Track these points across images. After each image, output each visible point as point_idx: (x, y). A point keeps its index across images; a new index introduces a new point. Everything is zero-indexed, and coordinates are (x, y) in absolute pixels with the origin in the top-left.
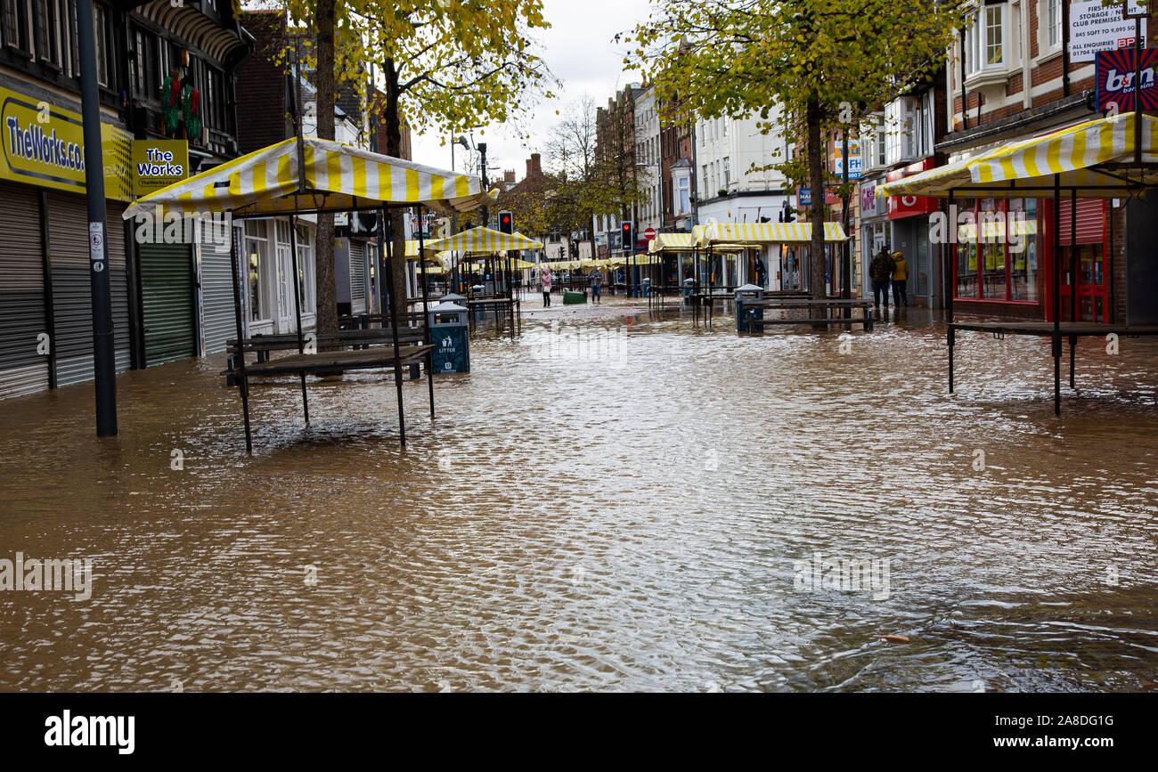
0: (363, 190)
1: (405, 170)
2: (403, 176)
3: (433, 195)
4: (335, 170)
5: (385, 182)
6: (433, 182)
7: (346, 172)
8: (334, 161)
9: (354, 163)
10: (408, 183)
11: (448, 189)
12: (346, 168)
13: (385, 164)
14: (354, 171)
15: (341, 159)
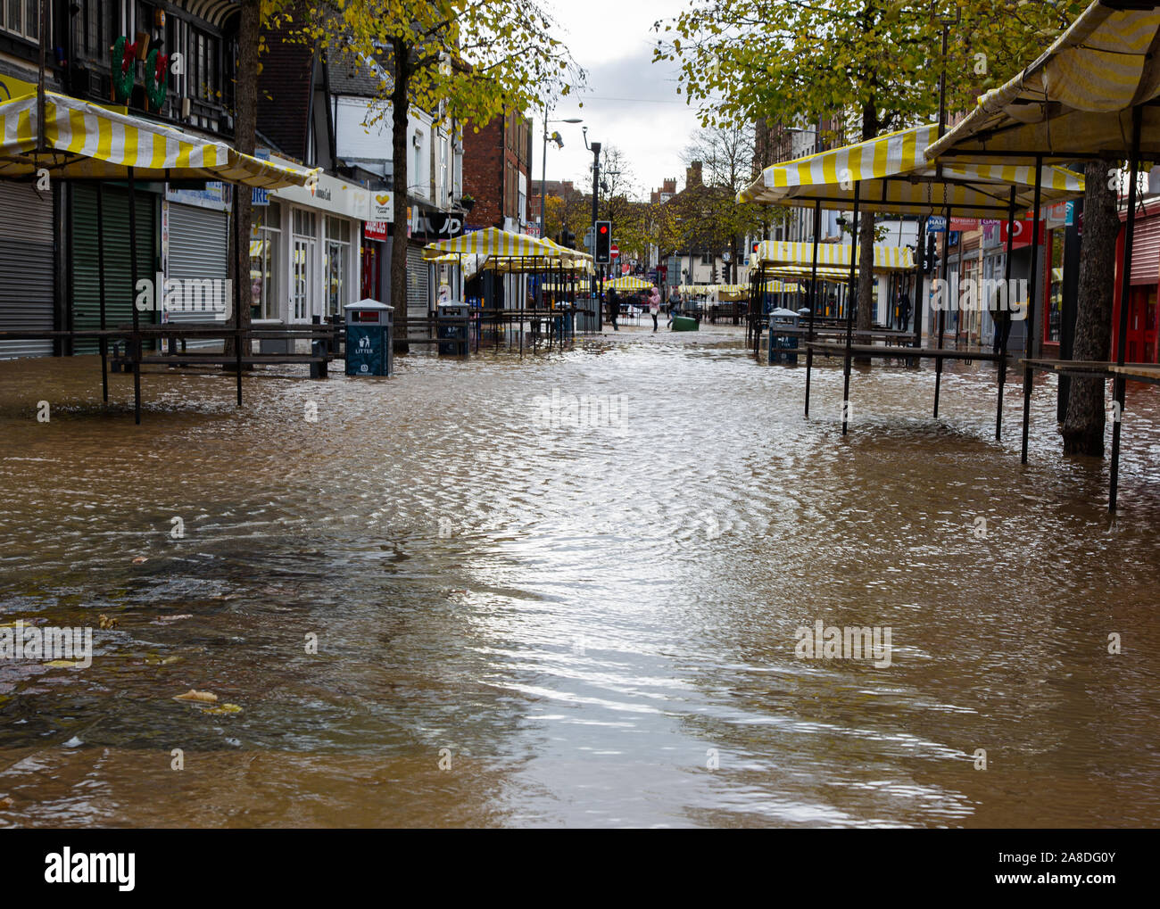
0: (108, 153)
1: (151, 134)
2: (150, 141)
3: (178, 163)
4: (79, 130)
5: (131, 146)
6: (181, 149)
7: (91, 132)
8: (77, 120)
9: (100, 124)
10: (154, 148)
11: (194, 157)
12: (92, 129)
13: (131, 128)
14: (100, 132)
15: (85, 118)
